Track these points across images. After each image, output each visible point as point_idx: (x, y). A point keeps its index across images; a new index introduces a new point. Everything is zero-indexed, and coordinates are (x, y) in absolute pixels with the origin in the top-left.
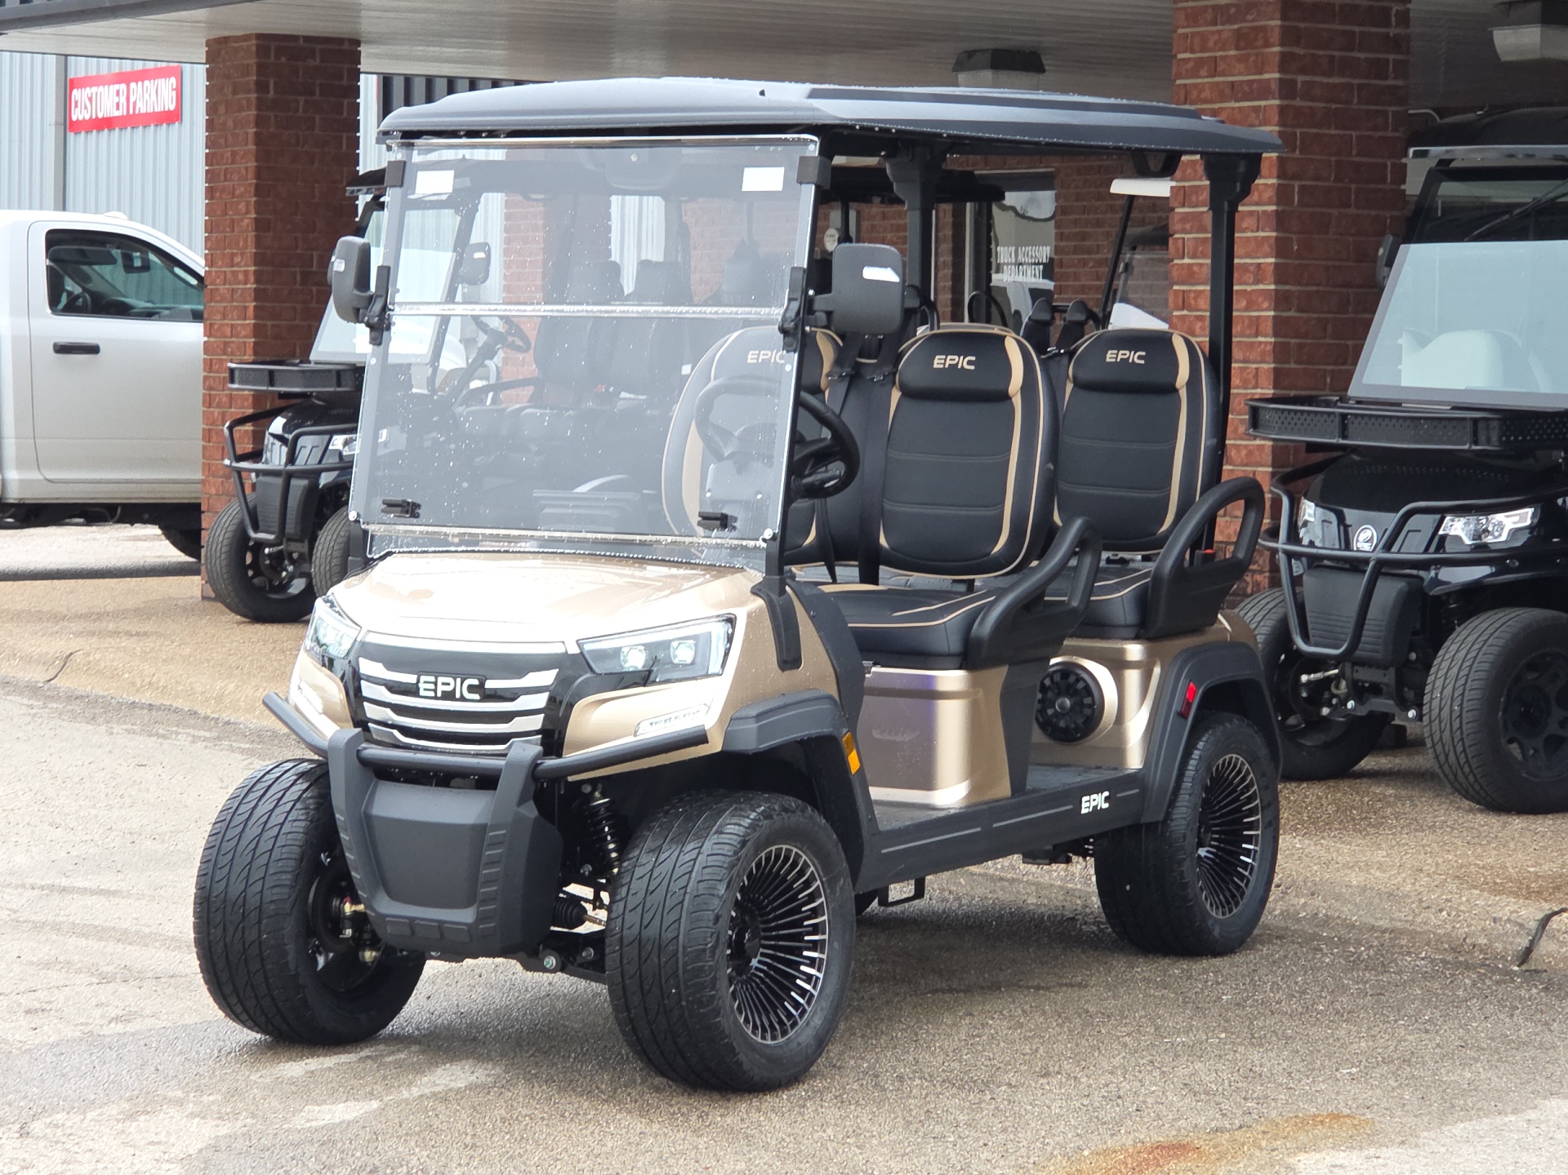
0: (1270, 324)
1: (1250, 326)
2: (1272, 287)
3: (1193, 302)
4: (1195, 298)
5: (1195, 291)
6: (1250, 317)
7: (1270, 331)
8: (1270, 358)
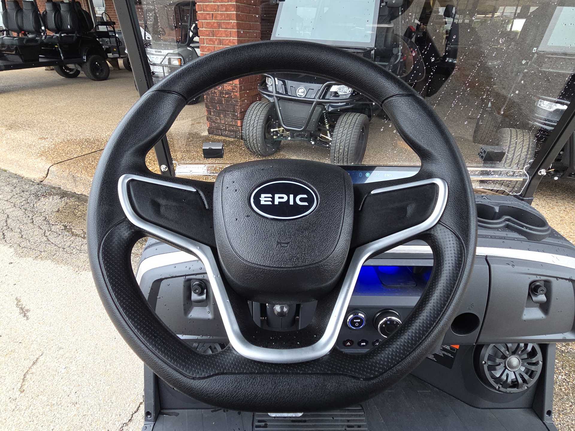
0: (235, 16)
1: (227, 17)
2: (235, 3)
3: (205, 9)
4: (206, 7)
5: (206, 5)
6: (227, 14)
7: (235, 19)
8: (236, 27)
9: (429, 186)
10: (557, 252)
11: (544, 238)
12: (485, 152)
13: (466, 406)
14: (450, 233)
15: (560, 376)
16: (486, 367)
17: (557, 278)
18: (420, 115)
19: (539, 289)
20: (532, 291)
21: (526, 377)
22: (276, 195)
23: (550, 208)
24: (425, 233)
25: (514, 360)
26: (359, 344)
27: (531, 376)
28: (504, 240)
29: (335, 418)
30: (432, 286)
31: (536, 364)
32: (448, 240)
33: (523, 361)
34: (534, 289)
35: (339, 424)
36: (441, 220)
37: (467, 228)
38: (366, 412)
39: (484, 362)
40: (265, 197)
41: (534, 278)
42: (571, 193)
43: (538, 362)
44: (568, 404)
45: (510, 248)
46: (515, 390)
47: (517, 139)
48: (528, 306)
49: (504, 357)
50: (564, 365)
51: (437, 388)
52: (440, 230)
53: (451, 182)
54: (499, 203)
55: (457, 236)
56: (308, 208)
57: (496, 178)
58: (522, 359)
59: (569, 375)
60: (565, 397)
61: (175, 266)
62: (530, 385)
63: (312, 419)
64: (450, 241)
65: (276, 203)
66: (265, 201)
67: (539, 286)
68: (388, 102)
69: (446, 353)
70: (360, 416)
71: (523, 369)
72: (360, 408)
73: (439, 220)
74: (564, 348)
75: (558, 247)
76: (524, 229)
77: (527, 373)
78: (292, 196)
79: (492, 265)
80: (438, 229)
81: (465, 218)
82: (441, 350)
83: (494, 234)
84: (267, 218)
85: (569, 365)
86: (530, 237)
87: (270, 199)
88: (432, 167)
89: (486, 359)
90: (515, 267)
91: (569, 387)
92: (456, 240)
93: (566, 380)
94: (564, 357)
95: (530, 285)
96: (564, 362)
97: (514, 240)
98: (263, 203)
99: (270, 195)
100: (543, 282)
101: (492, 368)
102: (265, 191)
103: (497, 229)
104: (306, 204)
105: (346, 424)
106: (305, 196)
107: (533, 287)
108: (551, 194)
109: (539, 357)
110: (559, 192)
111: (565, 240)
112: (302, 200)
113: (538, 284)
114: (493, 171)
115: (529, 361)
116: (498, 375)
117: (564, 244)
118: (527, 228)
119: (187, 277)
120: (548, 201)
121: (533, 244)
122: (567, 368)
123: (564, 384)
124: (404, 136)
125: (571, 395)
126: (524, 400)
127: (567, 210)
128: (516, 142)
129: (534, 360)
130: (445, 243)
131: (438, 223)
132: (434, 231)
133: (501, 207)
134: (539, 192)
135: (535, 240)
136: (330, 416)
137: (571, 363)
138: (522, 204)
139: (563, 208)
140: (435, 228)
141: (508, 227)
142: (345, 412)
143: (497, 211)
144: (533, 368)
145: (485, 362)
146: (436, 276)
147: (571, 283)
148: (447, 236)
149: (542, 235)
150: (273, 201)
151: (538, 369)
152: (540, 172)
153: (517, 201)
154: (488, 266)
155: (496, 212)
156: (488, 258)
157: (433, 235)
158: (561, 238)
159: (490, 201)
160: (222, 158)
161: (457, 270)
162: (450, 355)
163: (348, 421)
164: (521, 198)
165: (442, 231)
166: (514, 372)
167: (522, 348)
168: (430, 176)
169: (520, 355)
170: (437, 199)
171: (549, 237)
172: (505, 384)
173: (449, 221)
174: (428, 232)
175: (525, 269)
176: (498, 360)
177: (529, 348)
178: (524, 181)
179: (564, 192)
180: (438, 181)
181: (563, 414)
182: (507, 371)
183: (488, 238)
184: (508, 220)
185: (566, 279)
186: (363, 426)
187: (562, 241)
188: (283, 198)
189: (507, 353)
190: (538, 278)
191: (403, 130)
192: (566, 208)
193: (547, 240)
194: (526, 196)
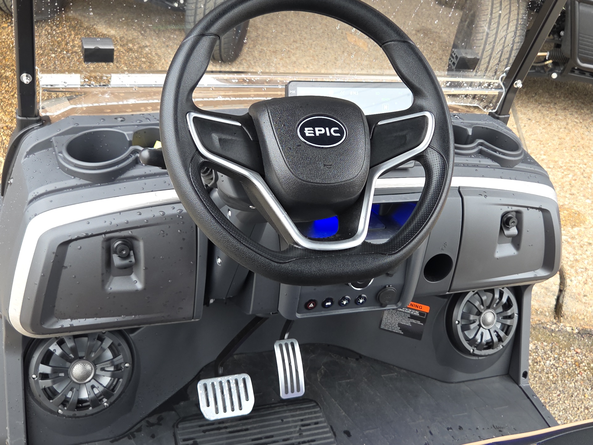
9: (422, 118)
10: (528, 179)
11: (516, 164)
12: (457, 57)
13: (439, 383)
14: (437, 153)
15: (548, 362)
16: (459, 327)
17: (527, 207)
18: (413, 59)
19: (511, 221)
20: (504, 224)
21: (502, 334)
22: (315, 128)
23: (546, 125)
24: (419, 155)
25: (489, 316)
26: (323, 305)
27: (507, 333)
28: (477, 168)
29: (285, 420)
30: (426, 193)
31: (511, 317)
32: (436, 159)
33: (499, 315)
34: (505, 222)
35: (290, 425)
36: (431, 145)
37: (448, 149)
38: (322, 407)
39: (457, 322)
40: (308, 130)
41: (506, 209)
42: (576, 99)
43: (513, 314)
44: (555, 393)
45: (483, 176)
46: (490, 352)
47: (501, 10)
48: (500, 242)
49: (479, 313)
50: (553, 347)
51: (404, 369)
52: (430, 152)
53: (437, 114)
54: (472, 124)
55: (442, 156)
56: (340, 138)
57: (470, 91)
58: (497, 314)
59: (559, 359)
60: (553, 385)
61: (88, 221)
62: (505, 344)
63: (255, 425)
64: (437, 159)
65: (317, 135)
66: (309, 133)
67: (510, 218)
68: (387, 45)
69: (414, 321)
70: (315, 412)
71: (499, 326)
72: (315, 404)
73: (429, 145)
74: (554, 326)
75: (530, 174)
76: (497, 154)
77: (502, 330)
78: (327, 129)
79: (465, 197)
80: (429, 151)
81: (446, 142)
82: (409, 318)
83: (467, 162)
84: (313, 146)
85: (559, 347)
86: (503, 163)
87: (312, 132)
88: (422, 102)
89: (459, 318)
90: (488, 198)
91: (558, 373)
92: (441, 159)
93: (554, 365)
94: (554, 337)
95: (502, 217)
96: (554, 344)
97: (487, 167)
98: (307, 135)
99: (311, 129)
100: (514, 214)
101: (465, 328)
102: (307, 125)
103: (469, 155)
104: (339, 135)
105: (300, 423)
106: (337, 129)
107: (505, 219)
108: (549, 101)
109: (514, 309)
110: (560, 96)
111: (538, 165)
112: (335, 131)
113: (510, 215)
114: (467, 83)
115: (505, 314)
116: (471, 337)
117: (536, 170)
118: (500, 153)
119: (108, 235)
120: (545, 113)
121: (506, 171)
122: (557, 351)
123: (552, 370)
124: (401, 75)
125: (560, 382)
126: (499, 365)
127: (569, 127)
128: (500, 14)
129: (509, 313)
130: (434, 161)
131: (428, 146)
132: (425, 153)
133: (475, 129)
134: (533, 97)
135: (507, 167)
136: (278, 418)
137: (562, 344)
138: (497, 123)
139: (564, 123)
140: (426, 150)
141: (481, 152)
142: (297, 411)
143: (470, 133)
144: (508, 322)
145: (459, 322)
146: (428, 185)
147: (541, 212)
148: (435, 156)
149: (515, 161)
150: (315, 133)
151: (514, 323)
152: (516, 84)
153: (492, 121)
154: (460, 198)
155: (469, 135)
156: (461, 189)
157: (425, 156)
158: (535, 163)
159: (462, 121)
160: (112, 60)
161: (442, 179)
162: (419, 323)
163: (302, 420)
164: (497, 115)
165: (432, 153)
166: (489, 330)
167: (496, 300)
168: (421, 109)
169: (495, 309)
170: (427, 128)
171: (523, 162)
172: (480, 346)
173: (435, 145)
174: (422, 154)
175: (496, 200)
176: (472, 317)
177: (504, 300)
178: (500, 94)
179: (567, 97)
180: (427, 114)
181: (550, 406)
182: (481, 330)
183: (461, 166)
184: (481, 144)
185: (536, 208)
186: (321, 422)
187: (534, 166)
188: (321, 130)
189: (482, 307)
190: (510, 209)
191: (400, 70)
192: (567, 124)
193: (520, 166)
194: (502, 113)
